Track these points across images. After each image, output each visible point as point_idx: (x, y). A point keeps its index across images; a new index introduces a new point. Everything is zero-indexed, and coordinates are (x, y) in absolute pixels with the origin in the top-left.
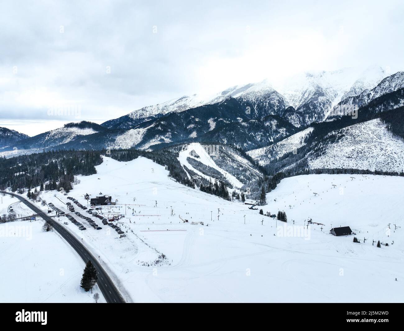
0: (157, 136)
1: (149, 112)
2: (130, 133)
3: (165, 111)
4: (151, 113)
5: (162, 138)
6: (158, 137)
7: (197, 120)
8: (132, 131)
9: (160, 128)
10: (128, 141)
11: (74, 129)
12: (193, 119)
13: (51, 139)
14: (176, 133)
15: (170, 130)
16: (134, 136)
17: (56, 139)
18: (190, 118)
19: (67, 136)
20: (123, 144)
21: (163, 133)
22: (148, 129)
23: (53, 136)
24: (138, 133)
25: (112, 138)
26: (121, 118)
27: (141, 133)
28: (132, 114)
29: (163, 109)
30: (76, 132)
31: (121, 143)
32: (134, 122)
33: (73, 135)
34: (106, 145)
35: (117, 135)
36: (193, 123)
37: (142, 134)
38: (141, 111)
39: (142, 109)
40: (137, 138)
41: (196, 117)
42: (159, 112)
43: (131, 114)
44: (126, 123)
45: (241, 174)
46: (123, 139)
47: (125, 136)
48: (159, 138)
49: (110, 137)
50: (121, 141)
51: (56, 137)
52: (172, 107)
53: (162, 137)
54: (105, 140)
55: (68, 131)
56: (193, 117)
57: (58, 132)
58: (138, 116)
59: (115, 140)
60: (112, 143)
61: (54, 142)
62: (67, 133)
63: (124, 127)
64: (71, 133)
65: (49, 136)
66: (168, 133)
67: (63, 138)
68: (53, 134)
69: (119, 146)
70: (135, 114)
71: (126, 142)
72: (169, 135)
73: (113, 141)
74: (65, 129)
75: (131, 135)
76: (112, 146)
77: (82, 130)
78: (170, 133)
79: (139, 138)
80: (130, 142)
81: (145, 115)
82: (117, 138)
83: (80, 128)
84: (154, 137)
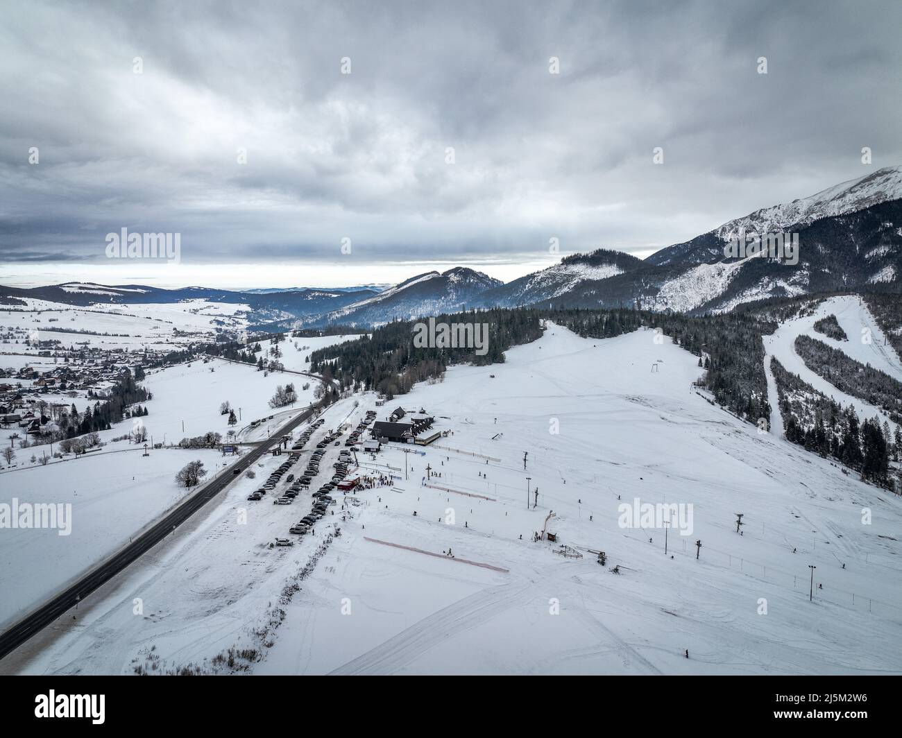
0: (766, 279)
1: (769, 222)
2: (697, 274)
3: (813, 215)
4: (775, 223)
5: (778, 285)
6: (769, 282)
8: (703, 269)
10: (689, 293)
11: (578, 268)
12: (890, 230)
13: (533, 289)
14: (827, 270)
15: (807, 264)
16: (708, 280)
17: (544, 289)
18: (880, 229)
19: (563, 283)
20: (677, 299)
21: (785, 272)
22: (747, 264)
23: (539, 283)
24: (719, 274)
25: (651, 287)
26: (695, 240)
27: (726, 274)
28: (724, 230)
30: (582, 273)
31: (672, 297)
34: (636, 301)
35: (664, 280)
36: (886, 244)
37: (728, 277)
38: (748, 222)
39: (751, 215)
40: (713, 286)
41: (898, 225)
42: (797, 220)
43: (720, 230)
44: (702, 250)
46: (678, 289)
47: (683, 281)
48: (771, 285)
49: (646, 285)
50: (671, 294)
51: (544, 284)
52: (838, 203)
53: (781, 283)
54: (633, 292)
55: (567, 272)
56: (890, 225)
57: (549, 274)
58: (739, 232)
59: (658, 290)
60: (649, 298)
61: (539, 295)
62: (565, 275)
64: (573, 276)
65: (531, 284)
66: (798, 272)
67: (556, 286)
68: (540, 278)
69: (666, 304)
70: (732, 228)
71: (686, 294)
72: (802, 276)
73: (654, 292)
74: (563, 267)
75: (700, 279)
76: (649, 304)
77: (594, 270)
78: (805, 273)
79: (720, 285)
80: (694, 296)
81: (758, 229)
82: (663, 285)
83: (591, 265)
84: (756, 283)
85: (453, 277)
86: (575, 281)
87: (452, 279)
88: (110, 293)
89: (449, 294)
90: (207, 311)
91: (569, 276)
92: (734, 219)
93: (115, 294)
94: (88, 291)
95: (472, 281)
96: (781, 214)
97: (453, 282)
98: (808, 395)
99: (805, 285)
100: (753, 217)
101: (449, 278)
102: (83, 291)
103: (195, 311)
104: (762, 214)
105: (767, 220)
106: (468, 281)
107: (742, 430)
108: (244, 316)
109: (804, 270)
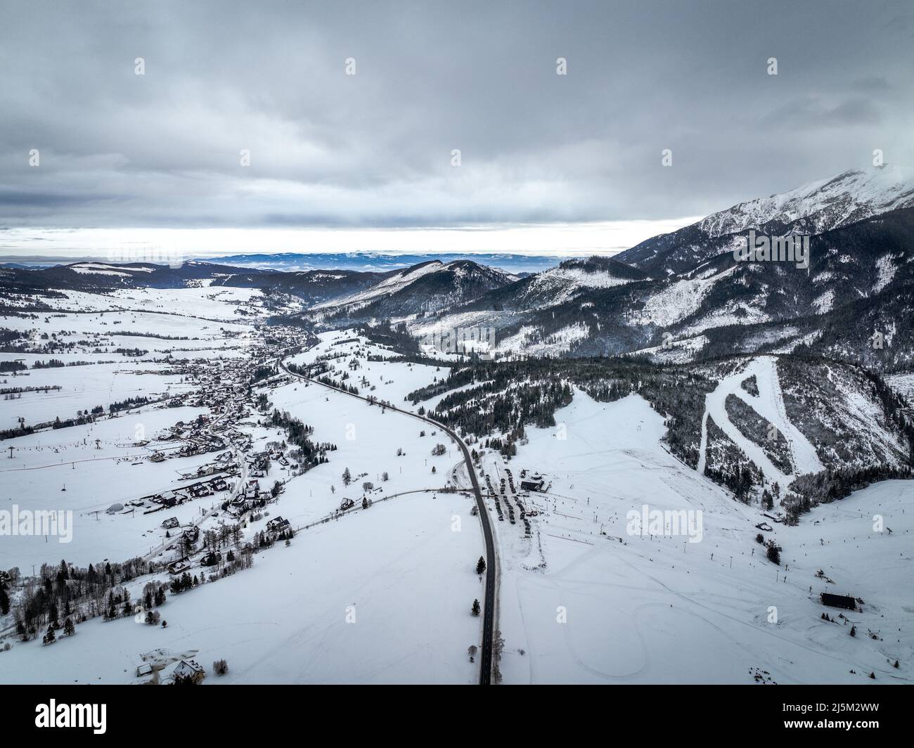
0: (731, 302)
1: (748, 216)
2: (675, 291)
3: (788, 213)
4: (754, 217)
5: (741, 306)
6: (733, 304)
7: (845, 259)
8: (682, 286)
9: (743, 281)
10: (670, 307)
11: (575, 274)
12: (833, 257)
13: (535, 292)
14: (782, 292)
15: (766, 286)
16: (686, 295)
17: (544, 293)
18: (828, 255)
19: (562, 288)
20: (660, 314)
21: (747, 293)
22: (718, 282)
23: (540, 286)
24: (695, 290)
25: (638, 301)
26: (680, 231)
27: (701, 290)
28: (706, 222)
29: (785, 208)
30: (579, 279)
31: (655, 311)
32: (706, 245)
33: (573, 287)
34: (625, 316)
35: (649, 294)
36: (830, 270)
37: (703, 293)
38: (729, 215)
40: (689, 301)
41: (843, 251)
42: (773, 215)
43: (703, 223)
44: (685, 247)
45: (835, 444)
46: (661, 304)
47: (665, 295)
48: (735, 306)
49: (634, 300)
50: (655, 308)
51: (544, 288)
52: (810, 201)
53: (743, 305)
54: (623, 306)
55: (565, 277)
56: (835, 251)
57: (549, 277)
58: (721, 225)
59: (644, 304)
60: (636, 312)
61: (540, 299)
62: (563, 280)
63: (681, 258)
64: (570, 281)
66: (757, 296)
67: (555, 292)
68: (540, 280)
69: (650, 317)
70: (714, 221)
71: (666, 308)
72: (761, 299)
73: (640, 306)
74: (561, 271)
75: (679, 294)
76: (636, 318)
77: (589, 276)
78: (763, 296)
79: (695, 302)
80: (674, 310)
81: (737, 222)
82: (648, 299)
83: (586, 271)
84: (723, 305)
85: (459, 272)
86: (573, 288)
87: (457, 274)
88: (120, 274)
89: (456, 289)
90: (223, 297)
91: (567, 281)
92: (716, 212)
93: (124, 274)
94: (99, 272)
95: (476, 275)
96: (759, 209)
97: (459, 277)
98: (724, 442)
99: (762, 307)
100: (733, 210)
101: (455, 273)
102: (94, 272)
103: (213, 297)
104: (741, 208)
105: (746, 214)
106: (472, 275)
107: (682, 471)
108: (261, 303)
109: (763, 293)
